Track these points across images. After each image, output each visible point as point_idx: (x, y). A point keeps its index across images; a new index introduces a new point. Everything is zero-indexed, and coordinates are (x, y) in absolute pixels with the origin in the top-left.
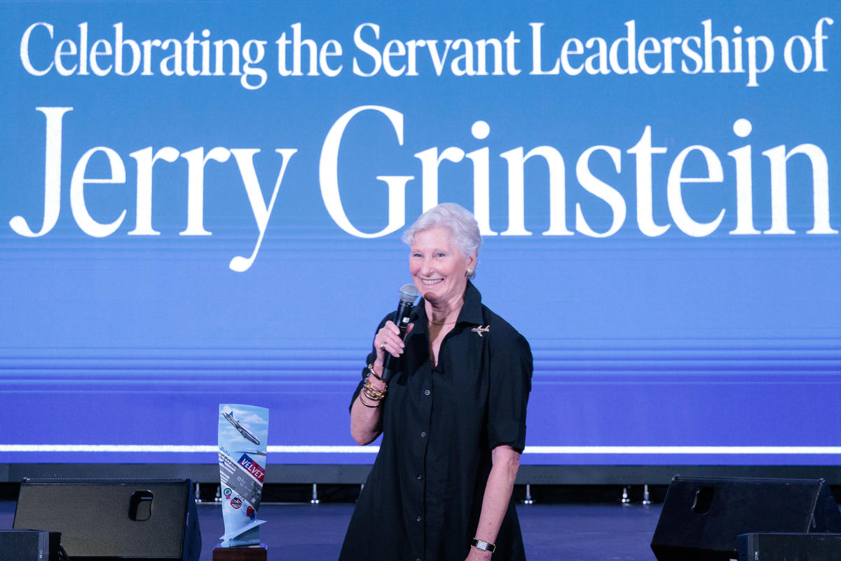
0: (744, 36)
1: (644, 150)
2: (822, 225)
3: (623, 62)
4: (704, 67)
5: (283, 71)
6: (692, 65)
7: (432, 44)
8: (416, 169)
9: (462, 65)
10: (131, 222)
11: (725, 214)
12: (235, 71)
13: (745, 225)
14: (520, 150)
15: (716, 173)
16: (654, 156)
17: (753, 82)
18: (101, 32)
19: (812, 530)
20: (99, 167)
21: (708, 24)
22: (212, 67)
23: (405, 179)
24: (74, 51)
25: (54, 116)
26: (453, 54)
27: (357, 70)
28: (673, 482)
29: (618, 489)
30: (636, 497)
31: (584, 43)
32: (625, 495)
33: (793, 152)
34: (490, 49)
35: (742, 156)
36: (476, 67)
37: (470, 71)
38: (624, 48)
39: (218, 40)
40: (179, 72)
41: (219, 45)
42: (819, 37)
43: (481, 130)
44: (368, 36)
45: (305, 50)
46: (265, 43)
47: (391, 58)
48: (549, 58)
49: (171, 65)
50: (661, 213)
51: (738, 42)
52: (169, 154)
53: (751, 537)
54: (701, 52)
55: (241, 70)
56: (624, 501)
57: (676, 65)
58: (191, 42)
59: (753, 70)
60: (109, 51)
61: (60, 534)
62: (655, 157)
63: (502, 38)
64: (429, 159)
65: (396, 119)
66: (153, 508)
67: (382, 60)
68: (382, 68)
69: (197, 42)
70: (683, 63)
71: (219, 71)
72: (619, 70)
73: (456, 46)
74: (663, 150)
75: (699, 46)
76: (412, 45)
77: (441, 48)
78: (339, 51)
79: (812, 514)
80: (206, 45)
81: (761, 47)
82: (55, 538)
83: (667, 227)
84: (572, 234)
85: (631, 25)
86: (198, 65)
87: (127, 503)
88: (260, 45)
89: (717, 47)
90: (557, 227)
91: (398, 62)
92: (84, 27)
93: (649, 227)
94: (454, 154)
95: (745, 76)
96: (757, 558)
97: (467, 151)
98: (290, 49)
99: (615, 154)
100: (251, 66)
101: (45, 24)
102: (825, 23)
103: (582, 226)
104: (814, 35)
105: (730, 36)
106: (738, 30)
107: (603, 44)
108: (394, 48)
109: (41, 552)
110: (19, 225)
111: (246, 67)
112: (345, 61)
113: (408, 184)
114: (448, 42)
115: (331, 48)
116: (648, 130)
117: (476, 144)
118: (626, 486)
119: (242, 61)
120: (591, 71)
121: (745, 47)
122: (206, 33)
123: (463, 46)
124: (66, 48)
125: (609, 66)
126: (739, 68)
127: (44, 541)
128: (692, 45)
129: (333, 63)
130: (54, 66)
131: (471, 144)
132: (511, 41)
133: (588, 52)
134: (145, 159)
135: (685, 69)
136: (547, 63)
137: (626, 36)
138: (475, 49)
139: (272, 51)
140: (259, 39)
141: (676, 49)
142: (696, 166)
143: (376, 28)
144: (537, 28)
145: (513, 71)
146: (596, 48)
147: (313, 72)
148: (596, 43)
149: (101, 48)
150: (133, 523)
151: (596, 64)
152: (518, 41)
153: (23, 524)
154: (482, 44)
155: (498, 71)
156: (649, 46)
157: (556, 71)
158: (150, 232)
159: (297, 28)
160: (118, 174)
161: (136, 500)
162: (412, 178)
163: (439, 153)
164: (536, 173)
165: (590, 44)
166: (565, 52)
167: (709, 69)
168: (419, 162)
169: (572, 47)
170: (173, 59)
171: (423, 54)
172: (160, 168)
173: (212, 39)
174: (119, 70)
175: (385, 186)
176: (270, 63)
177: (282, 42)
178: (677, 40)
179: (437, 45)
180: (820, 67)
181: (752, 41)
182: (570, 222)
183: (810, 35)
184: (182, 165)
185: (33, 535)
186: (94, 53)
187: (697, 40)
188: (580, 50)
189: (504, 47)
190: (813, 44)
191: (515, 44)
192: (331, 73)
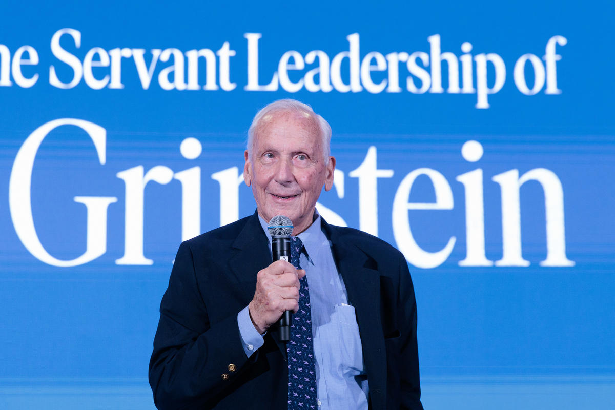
0: (474, 53)
1: (368, 173)
2: (557, 255)
3: (346, 77)
4: (431, 86)
6: (418, 83)
7: (138, 55)
8: (118, 190)
9: (171, 78)
11: (456, 243)
13: (476, 257)
14: (234, 171)
15: (444, 200)
17: (483, 103)
21: (435, 41)
23: (106, 201)
26: (161, 66)
27: (54, 80)
31: (304, 56)
33: (526, 177)
34: (202, 62)
35: (473, 181)
36: (186, 80)
37: (180, 84)
38: (346, 64)
42: (551, 57)
43: (191, 148)
44: (67, 43)
47: (93, 68)
48: (267, 72)
51: (467, 60)
54: (428, 69)
57: (402, 83)
59: (483, 90)
62: (381, 182)
63: (216, 48)
64: (134, 180)
65: (98, 134)
67: (82, 70)
68: (83, 80)
70: (410, 81)
72: (342, 88)
73: (165, 57)
74: (388, 174)
75: (426, 63)
76: (116, 54)
77: (148, 58)
78: (34, 59)
81: (490, 67)
85: (354, 40)
89: (445, 65)
91: (101, 72)
94: (162, 174)
95: (474, 97)
97: (176, 170)
99: (338, 176)
104: (546, 55)
105: (459, 54)
106: (467, 47)
107: (324, 57)
108: (96, 57)
112: (41, 70)
113: (110, 207)
114: (156, 53)
115: (26, 56)
116: (372, 152)
117: (186, 164)
120: (312, 87)
121: (474, 65)
123: (172, 58)
125: (331, 83)
126: (468, 88)
128: (419, 62)
129: (27, 71)
131: (181, 164)
132: (226, 52)
133: (308, 67)
135: (411, 87)
136: (265, 76)
137: (349, 51)
138: (186, 60)
141: (402, 66)
142: (424, 190)
143: (76, 35)
144: (253, 40)
145: (228, 86)
146: (316, 63)
147: (5, 81)
148: (317, 59)
151: (317, 80)
152: (233, 53)
154: (193, 55)
155: (211, 85)
156: (374, 62)
157: (273, 87)
162: (113, 200)
163: (146, 172)
165: (310, 58)
166: (283, 66)
167: (437, 88)
168: (121, 184)
169: (291, 61)
171: (128, 65)
175: (83, 209)
178: (403, 56)
179: (144, 55)
180: (552, 89)
181: (481, 60)
183: (541, 54)
187: (424, 57)
188: (299, 65)
189: (218, 59)
190: (544, 64)
191: (231, 59)
192: (26, 83)
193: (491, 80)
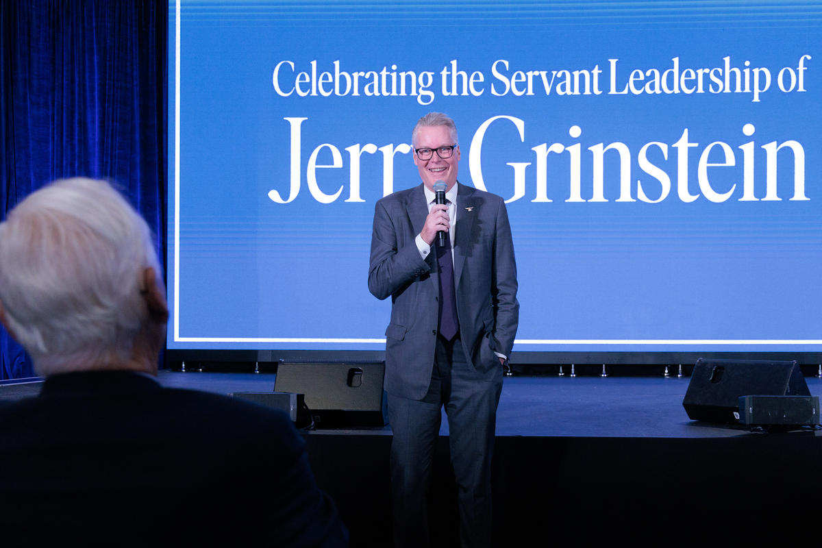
0: (751, 67)
1: (683, 145)
2: (799, 195)
3: (670, 85)
5: (445, 93)
6: (716, 87)
7: (543, 74)
8: (533, 158)
9: (563, 88)
10: (346, 193)
11: (736, 187)
12: (414, 93)
13: (749, 195)
14: (601, 145)
15: (730, 160)
16: (690, 149)
17: (756, 99)
18: (326, 67)
19: (787, 394)
20: (325, 157)
21: (727, 60)
22: (399, 91)
23: (525, 165)
24: (308, 80)
25: (296, 123)
26: (557, 80)
27: (494, 92)
28: (698, 363)
29: (662, 367)
30: (673, 373)
31: (645, 73)
32: (666, 371)
33: (782, 146)
34: (582, 77)
35: (748, 149)
36: (572, 90)
37: (568, 92)
38: (671, 76)
39: (402, 72)
40: (377, 93)
41: (403, 75)
42: (801, 68)
43: (575, 131)
44: (501, 68)
45: (460, 78)
46: (433, 73)
47: (516, 83)
48: (621, 84)
49: (371, 89)
50: (694, 187)
51: (747, 71)
52: (371, 148)
53: (747, 398)
54: (723, 79)
55: (418, 92)
56: (666, 375)
57: (706, 88)
58: (384, 73)
59: (757, 91)
60: (331, 80)
61: (303, 395)
63: (590, 70)
64: (541, 151)
65: (520, 124)
66: (362, 379)
67: (510, 85)
68: (510, 90)
69: (389, 73)
70: (710, 85)
71: (403, 93)
72: (667, 91)
73: (559, 75)
74: (696, 145)
75: (721, 74)
76: (530, 74)
77: (549, 76)
78: (482, 79)
79: (788, 384)
80: (394, 75)
81: (762, 75)
82: (300, 398)
83: (698, 196)
84: (635, 201)
85: (676, 60)
86: (389, 89)
87: (346, 377)
88: (430, 75)
89: (733, 75)
90: (625, 196)
91: (521, 86)
92: (314, 63)
93: (685, 196)
94: (558, 148)
95: (752, 94)
96: (751, 412)
97: (566, 146)
98: (449, 77)
99: (664, 147)
100: (424, 89)
101: (289, 62)
102: (805, 58)
103: (642, 196)
104: (798, 67)
105: (742, 68)
106: (747, 63)
107: (657, 73)
108: (519, 77)
109: (292, 407)
110: (274, 196)
111: (420, 90)
112: (486, 86)
113: (527, 168)
114: (554, 73)
115: (477, 77)
116: (686, 131)
117: (573, 141)
118: (667, 365)
119: (418, 86)
120: (649, 91)
121: (752, 74)
122: (394, 67)
123: (564, 75)
124: (303, 77)
125: (661, 88)
126: (747, 90)
127: (293, 400)
128: (717, 74)
129: (478, 87)
130: (295, 90)
131: (569, 141)
132: (596, 71)
134: (354, 151)
135: (711, 90)
136: (620, 86)
137: (673, 68)
138: (572, 77)
139: (437, 78)
140: (428, 71)
141: (706, 76)
142: (718, 155)
143: (506, 63)
144: (613, 62)
145: (597, 92)
146: (653, 76)
147: (465, 93)
148: (653, 73)
149: (326, 77)
150: (350, 388)
151: (652, 87)
152: (601, 71)
153: (281, 390)
154: (576, 74)
155: (587, 92)
156: (688, 75)
157: (625, 92)
158: (359, 200)
159: (454, 63)
160: (338, 162)
161: (351, 373)
162: (530, 164)
163: (548, 147)
164: (612, 160)
165: (648, 73)
166: (632, 79)
167: (727, 90)
168: (535, 153)
169: (637, 75)
170: (373, 85)
171: (537, 80)
172: (365, 157)
173: (398, 71)
174: (337, 92)
175: (512, 169)
176: (436, 87)
177: (444, 73)
178: (707, 71)
179: (547, 75)
180: (801, 89)
181: (756, 71)
182: (634, 193)
183: (795, 67)
184: (379, 155)
185: (287, 396)
186: (321, 81)
187: (720, 70)
188: (642, 77)
189: (592, 76)
190: (797, 73)
191: (599, 74)
192: (477, 94)
193: (762, 86)
